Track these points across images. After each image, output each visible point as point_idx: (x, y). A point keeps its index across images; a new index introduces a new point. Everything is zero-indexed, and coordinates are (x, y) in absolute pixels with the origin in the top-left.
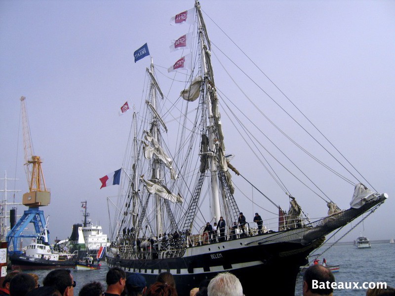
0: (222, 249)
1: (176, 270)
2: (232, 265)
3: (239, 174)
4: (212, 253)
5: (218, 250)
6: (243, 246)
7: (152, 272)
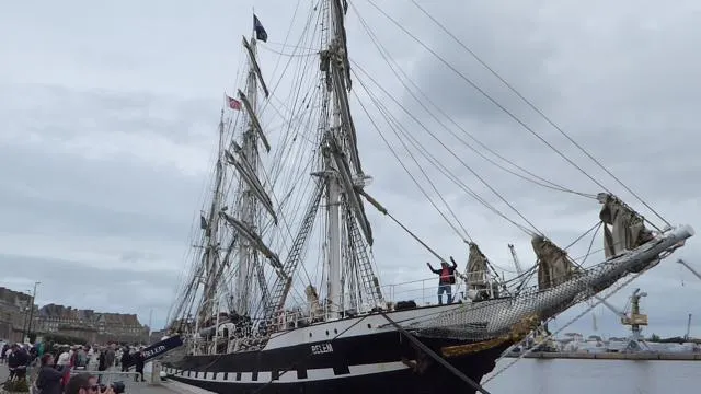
0: (332, 336)
1: (270, 373)
2: (350, 367)
3: (385, 212)
4: (315, 344)
5: (325, 338)
6: (373, 331)
7: (239, 378)
